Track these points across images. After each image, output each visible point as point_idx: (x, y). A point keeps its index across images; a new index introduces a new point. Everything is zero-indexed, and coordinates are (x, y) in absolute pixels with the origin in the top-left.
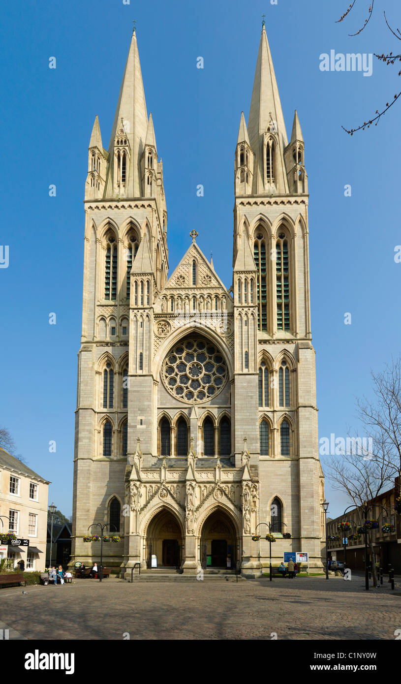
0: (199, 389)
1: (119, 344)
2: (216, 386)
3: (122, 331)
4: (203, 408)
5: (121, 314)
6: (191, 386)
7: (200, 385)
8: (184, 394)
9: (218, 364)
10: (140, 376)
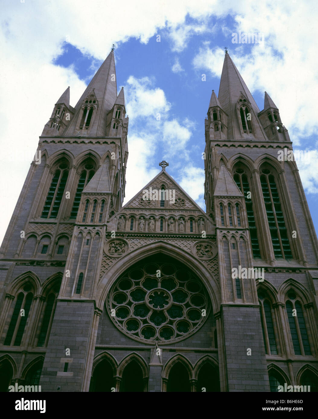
0: (163, 324)
1: (49, 264)
2: (191, 321)
3: (57, 249)
4: (171, 350)
5: (60, 232)
6: (152, 319)
7: (165, 319)
8: (139, 331)
9: (193, 293)
10: (75, 301)
